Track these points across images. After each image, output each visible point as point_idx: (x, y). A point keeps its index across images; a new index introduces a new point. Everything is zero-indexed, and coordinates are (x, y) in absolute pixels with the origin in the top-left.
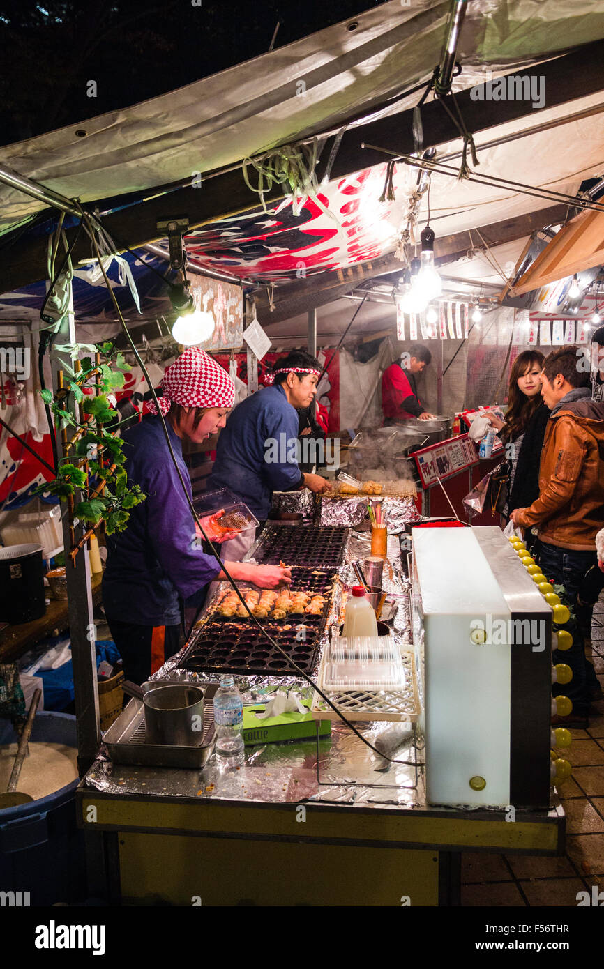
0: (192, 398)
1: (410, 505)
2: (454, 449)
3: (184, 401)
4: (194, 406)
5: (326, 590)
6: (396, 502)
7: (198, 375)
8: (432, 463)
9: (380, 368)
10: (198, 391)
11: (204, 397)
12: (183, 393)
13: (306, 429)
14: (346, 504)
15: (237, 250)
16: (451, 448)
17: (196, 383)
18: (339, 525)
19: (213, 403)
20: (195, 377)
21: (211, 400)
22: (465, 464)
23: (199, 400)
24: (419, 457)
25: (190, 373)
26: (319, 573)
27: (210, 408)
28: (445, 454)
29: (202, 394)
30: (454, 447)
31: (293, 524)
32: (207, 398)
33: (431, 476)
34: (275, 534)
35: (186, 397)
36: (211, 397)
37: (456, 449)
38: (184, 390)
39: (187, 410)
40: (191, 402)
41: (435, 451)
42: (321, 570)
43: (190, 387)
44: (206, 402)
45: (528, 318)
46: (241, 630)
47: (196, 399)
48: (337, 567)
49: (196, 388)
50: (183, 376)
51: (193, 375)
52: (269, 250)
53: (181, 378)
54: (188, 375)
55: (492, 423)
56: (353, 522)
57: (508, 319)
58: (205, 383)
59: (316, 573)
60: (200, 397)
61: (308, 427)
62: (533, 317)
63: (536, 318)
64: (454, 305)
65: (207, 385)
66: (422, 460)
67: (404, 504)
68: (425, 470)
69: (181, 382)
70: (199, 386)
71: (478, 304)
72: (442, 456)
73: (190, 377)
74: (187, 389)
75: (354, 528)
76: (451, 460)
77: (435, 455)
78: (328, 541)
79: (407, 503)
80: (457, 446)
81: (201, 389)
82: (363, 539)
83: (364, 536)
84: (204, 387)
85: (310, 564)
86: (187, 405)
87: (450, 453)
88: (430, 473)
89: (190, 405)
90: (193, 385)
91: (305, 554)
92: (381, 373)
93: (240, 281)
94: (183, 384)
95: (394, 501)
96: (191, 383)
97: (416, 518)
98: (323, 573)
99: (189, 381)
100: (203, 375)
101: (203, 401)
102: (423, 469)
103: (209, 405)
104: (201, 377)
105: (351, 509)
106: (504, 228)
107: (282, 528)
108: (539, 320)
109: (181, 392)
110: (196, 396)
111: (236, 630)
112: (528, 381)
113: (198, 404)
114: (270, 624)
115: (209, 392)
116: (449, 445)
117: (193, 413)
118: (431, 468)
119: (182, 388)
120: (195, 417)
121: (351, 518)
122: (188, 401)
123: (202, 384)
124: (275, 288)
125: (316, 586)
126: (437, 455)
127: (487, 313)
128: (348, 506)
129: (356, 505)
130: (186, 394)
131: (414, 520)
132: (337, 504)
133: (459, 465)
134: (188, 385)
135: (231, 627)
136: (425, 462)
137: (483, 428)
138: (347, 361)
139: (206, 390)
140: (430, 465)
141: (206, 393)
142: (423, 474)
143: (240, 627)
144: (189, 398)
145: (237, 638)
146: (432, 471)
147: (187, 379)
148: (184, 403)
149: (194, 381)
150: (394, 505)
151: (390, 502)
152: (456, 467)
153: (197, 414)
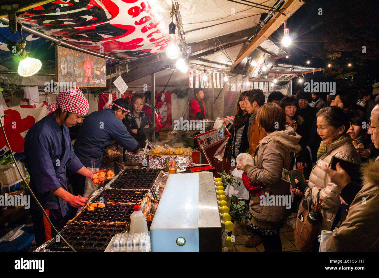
0: (66, 107)
1: (188, 159)
2: (215, 134)
3: (63, 107)
4: (66, 110)
5: (139, 202)
6: (182, 158)
7: (72, 98)
8: (204, 140)
9: (189, 100)
10: (70, 104)
11: (71, 108)
12: (63, 104)
13: (147, 125)
14: (160, 159)
15: (84, 35)
16: (213, 134)
17: (70, 101)
18: (157, 168)
19: (75, 111)
20: (70, 98)
21: (74, 109)
22: (220, 140)
23: (69, 108)
24: (198, 137)
25: (68, 96)
26: (139, 193)
27: (73, 113)
28: (211, 136)
29: (71, 106)
30: (215, 133)
31: (136, 168)
32: (73, 108)
33: (204, 145)
34: (126, 173)
35: (64, 105)
36: (75, 108)
37: (216, 134)
38: (64, 103)
39: (63, 111)
40: (65, 108)
41: (206, 135)
42: (140, 191)
43: (67, 102)
44: (72, 110)
45: (248, 80)
46: (88, 225)
47: (68, 108)
48: (148, 190)
49: (69, 103)
50: (65, 96)
51: (69, 97)
52: (101, 36)
53: (64, 97)
54: (67, 96)
55: (224, 122)
56: (163, 167)
57: (240, 80)
58: (74, 101)
59: (137, 193)
60: (70, 107)
61: (148, 124)
62: (251, 80)
63: (252, 80)
64: (216, 74)
65: (74, 103)
66: (200, 139)
67: (185, 159)
68: (201, 143)
69: (63, 98)
70: (70, 102)
71: (226, 74)
72: (209, 137)
73: (68, 98)
74: (65, 102)
75: (163, 170)
76: (214, 138)
77: (206, 136)
78: (149, 176)
79: (187, 158)
80: (216, 133)
81: (71, 104)
82: (166, 175)
83: (167, 174)
84: (73, 103)
85: (136, 188)
86: (63, 109)
87: (213, 135)
88: (203, 144)
89: (65, 110)
90: (68, 101)
91: (136, 183)
92: (189, 102)
93: (105, 57)
94: (64, 100)
95: (181, 157)
96: (68, 100)
97: (191, 165)
98: (140, 193)
99: (67, 99)
100: (74, 98)
101: (71, 109)
102: (200, 143)
103: (73, 112)
104: (72, 99)
105: (162, 161)
106: (229, 37)
107: (130, 170)
108: (254, 81)
109: (62, 103)
110: (68, 106)
111: (86, 225)
112: (242, 103)
113: (68, 110)
114: (104, 221)
115: (75, 106)
116: (212, 132)
117: (66, 113)
118: (204, 142)
119: (63, 101)
120: (66, 115)
121: (162, 165)
122: (64, 108)
123: (72, 102)
124: (129, 62)
125: (135, 199)
126: (207, 136)
127: (231, 78)
128: (161, 159)
129: (164, 159)
130: (64, 104)
131: (190, 166)
132: (156, 159)
133: (217, 141)
134: (66, 101)
135: (83, 223)
136: (201, 139)
137: (221, 124)
138: (174, 98)
139: (73, 105)
140: (203, 141)
141: (73, 106)
142: (200, 145)
143: (88, 223)
144: (65, 106)
145: (84, 229)
146: (204, 143)
147: (66, 98)
148: (62, 108)
149: (69, 99)
150: (181, 159)
151: (179, 158)
152: (216, 142)
153: (67, 113)
